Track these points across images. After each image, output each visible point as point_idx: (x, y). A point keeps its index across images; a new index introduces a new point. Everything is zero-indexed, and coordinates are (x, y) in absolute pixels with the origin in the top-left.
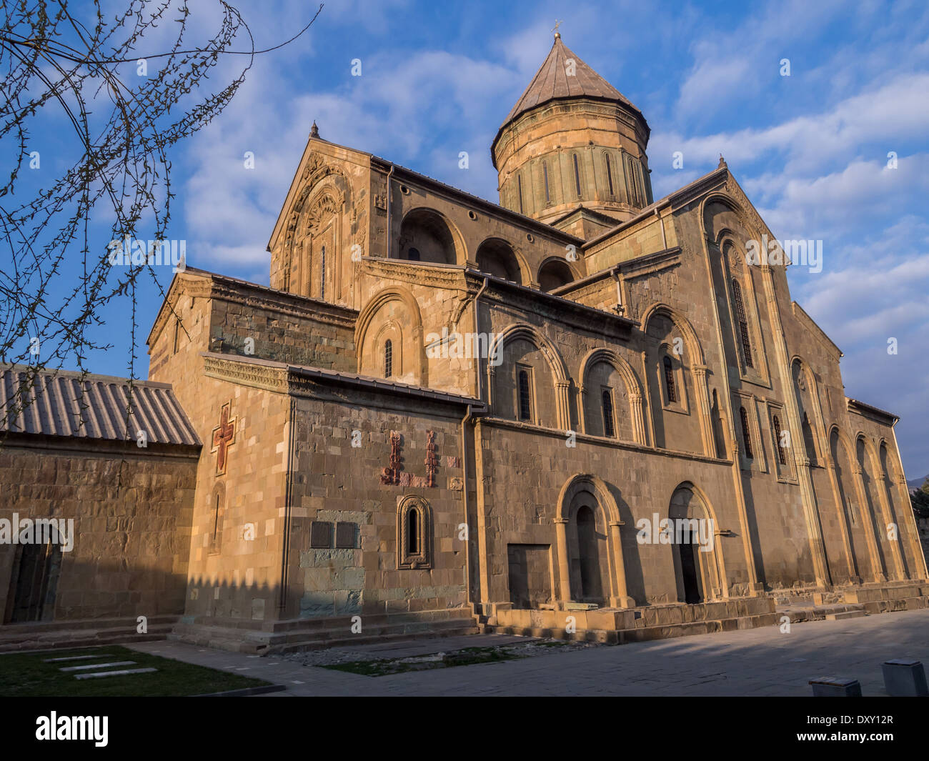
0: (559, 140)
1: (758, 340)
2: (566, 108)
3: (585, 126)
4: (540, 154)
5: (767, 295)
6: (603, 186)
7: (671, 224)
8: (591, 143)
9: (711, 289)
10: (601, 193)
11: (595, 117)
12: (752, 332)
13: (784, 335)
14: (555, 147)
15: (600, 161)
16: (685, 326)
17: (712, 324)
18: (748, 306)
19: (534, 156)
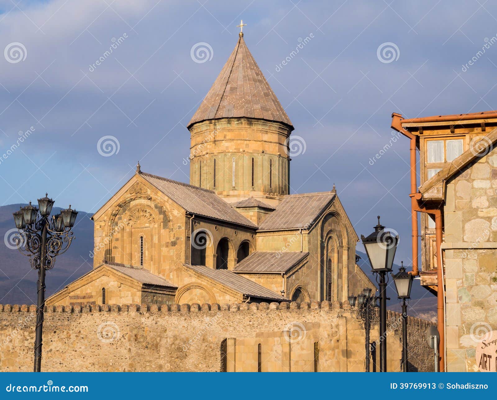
0: (244, 146)
1: (336, 291)
2: (250, 124)
3: (261, 139)
4: (231, 151)
5: (344, 264)
6: (267, 182)
7: (307, 239)
8: (263, 152)
9: (319, 271)
10: (265, 187)
11: (267, 132)
12: (333, 288)
13: (348, 287)
14: (241, 150)
15: (267, 164)
16: (306, 294)
17: (317, 290)
18: (334, 272)
19: (227, 151)
